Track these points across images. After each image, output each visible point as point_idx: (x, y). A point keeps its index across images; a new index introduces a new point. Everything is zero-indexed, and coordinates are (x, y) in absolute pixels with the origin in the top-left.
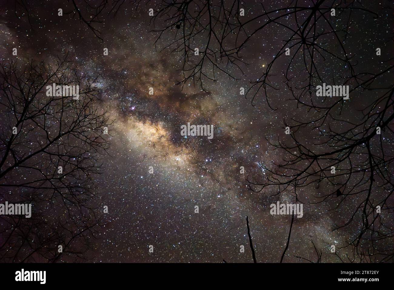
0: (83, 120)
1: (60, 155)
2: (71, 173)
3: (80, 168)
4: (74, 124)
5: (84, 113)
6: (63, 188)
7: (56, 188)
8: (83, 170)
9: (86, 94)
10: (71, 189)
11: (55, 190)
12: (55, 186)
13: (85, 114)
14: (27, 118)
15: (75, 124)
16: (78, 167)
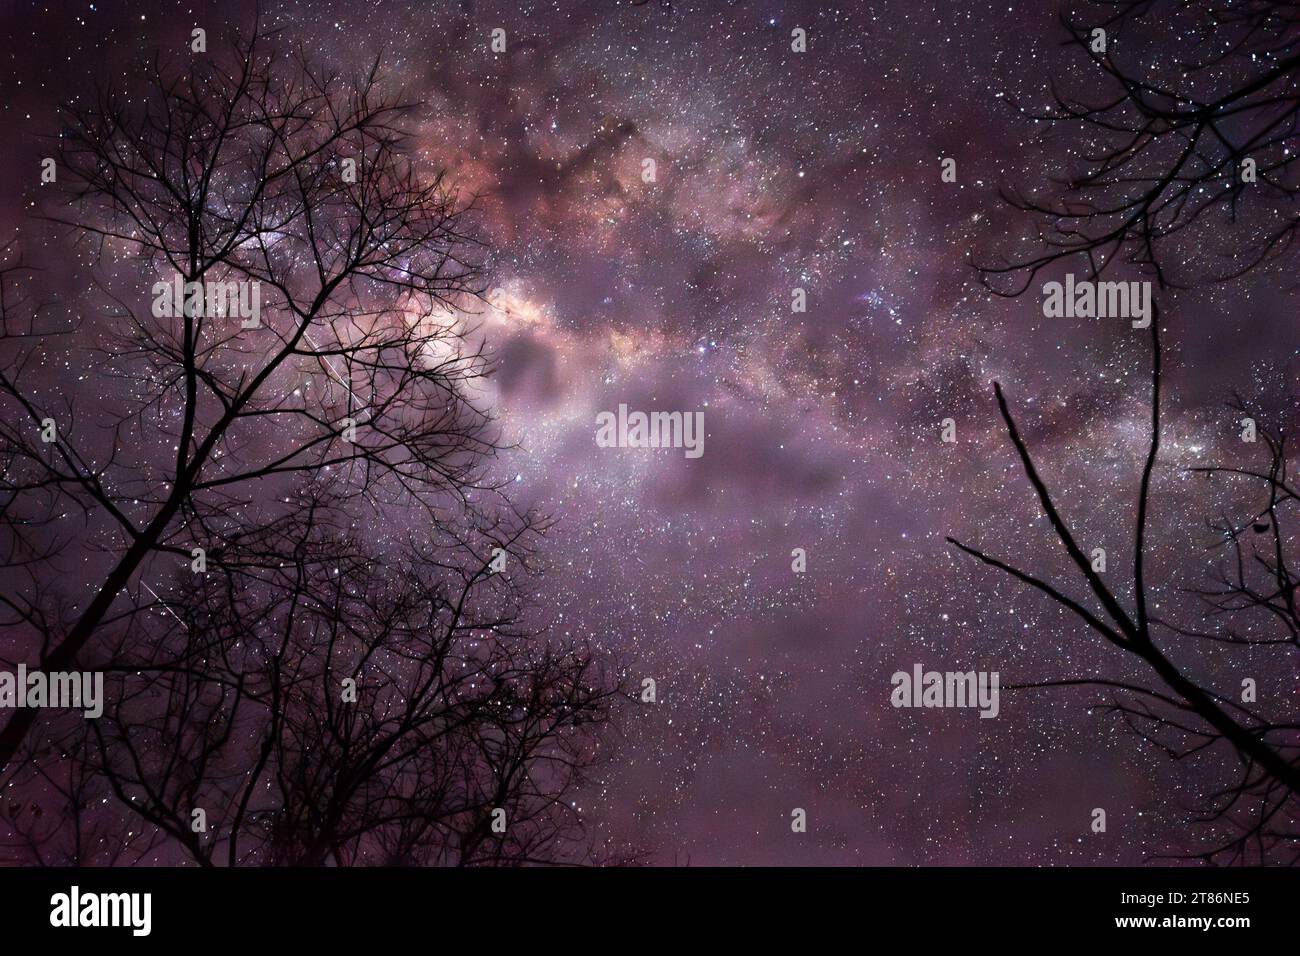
0: (381, 220)
1: (348, 350)
2: (398, 397)
3: (419, 373)
4: (356, 240)
5: (374, 195)
6: (390, 447)
7: (371, 453)
8: (431, 379)
9: (362, 130)
10: (415, 446)
11: (369, 459)
12: (363, 448)
13: (380, 196)
14: (209, 260)
15: (361, 238)
16: (412, 372)
